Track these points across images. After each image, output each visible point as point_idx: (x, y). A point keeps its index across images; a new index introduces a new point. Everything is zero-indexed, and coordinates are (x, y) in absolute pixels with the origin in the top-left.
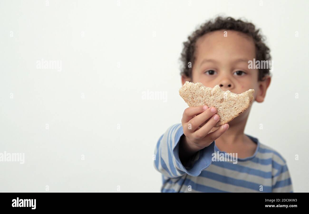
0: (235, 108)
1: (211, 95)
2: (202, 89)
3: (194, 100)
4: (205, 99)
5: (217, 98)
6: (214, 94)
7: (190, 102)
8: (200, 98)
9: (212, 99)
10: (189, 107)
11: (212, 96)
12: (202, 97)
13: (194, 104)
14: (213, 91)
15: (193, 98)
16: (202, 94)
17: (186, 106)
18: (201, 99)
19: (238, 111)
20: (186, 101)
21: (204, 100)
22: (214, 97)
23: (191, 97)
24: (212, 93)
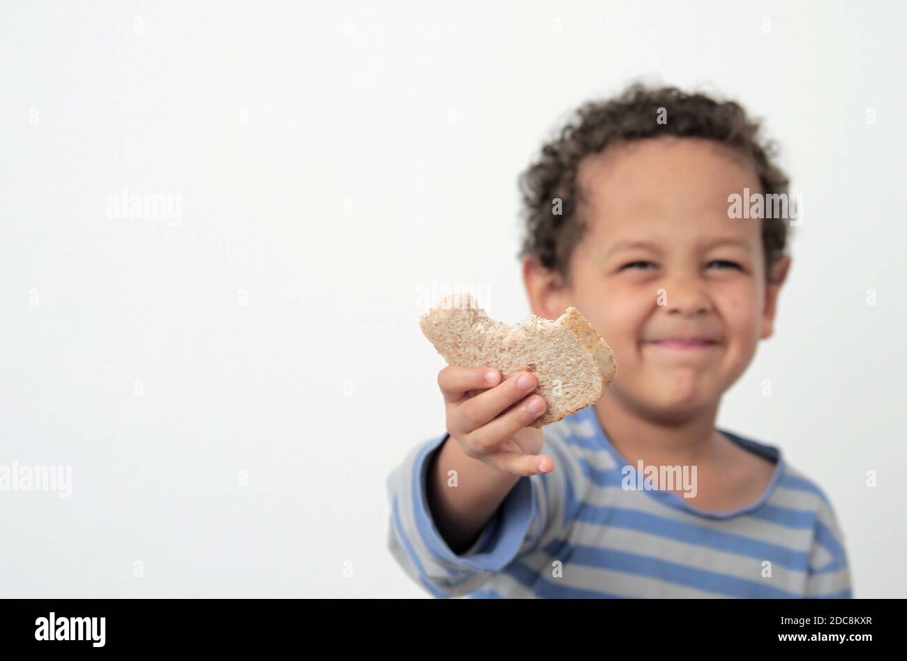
0: (568, 393)
1: (502, 350)
2: (479, 331)
3: (461, 351)
4: (488, 355)
5: (518, 359)
6: (510, 348)
7: (452, 355)
8: (473, 350)
9: (505, 358)
10: (447, 365)
11: (506, 352)
12: (480, 349)
13: (461, 361)
14: (508, 341)
15: (456, 346)
16: (480, 343)
17: (441, 362)
18: (478, 352)
19: (575, 403)
20: (440, 350)
21: (485, 358)
22: (510, 354)
23: (453, 344)
24: (504, 344)
